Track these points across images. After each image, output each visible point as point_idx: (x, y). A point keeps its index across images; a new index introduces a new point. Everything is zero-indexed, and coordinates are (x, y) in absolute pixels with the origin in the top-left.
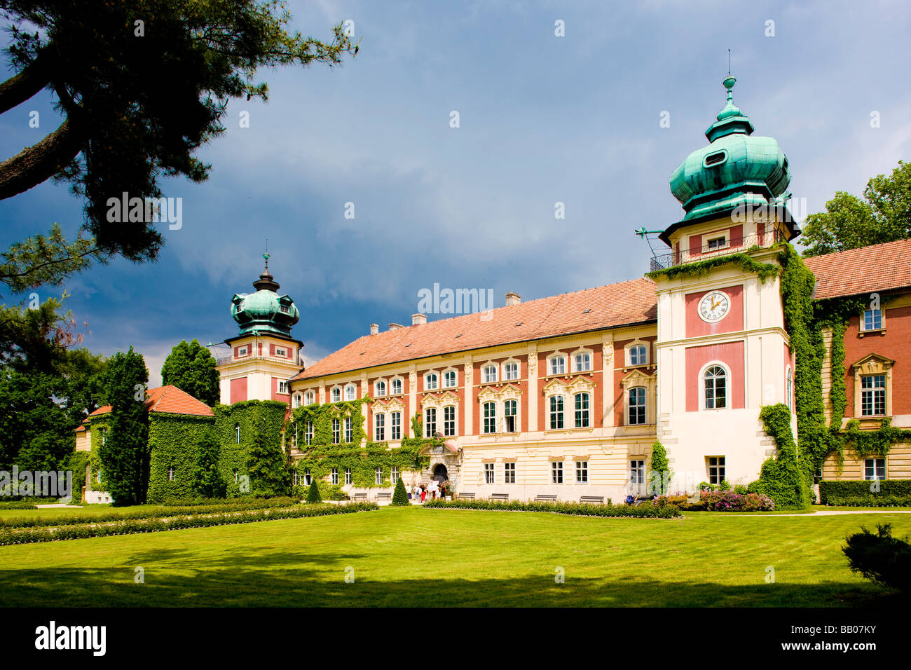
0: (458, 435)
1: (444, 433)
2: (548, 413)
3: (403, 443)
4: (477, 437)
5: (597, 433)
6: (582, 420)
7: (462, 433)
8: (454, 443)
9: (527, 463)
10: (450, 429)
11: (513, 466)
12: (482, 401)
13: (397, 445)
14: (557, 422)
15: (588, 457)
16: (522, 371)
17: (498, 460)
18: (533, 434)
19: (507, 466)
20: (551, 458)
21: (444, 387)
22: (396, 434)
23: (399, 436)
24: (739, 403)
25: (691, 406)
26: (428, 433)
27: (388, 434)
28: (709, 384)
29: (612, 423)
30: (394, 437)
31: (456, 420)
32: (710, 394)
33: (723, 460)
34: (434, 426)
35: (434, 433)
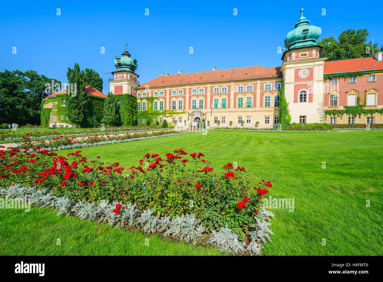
0: (204, 108)
1: (199, 108)
2: (237, 103)
4: (211, 109)
5: (255, 109)
7: (206, 108)
8: (203, 111)
9: (230, 118)
10: (201, 107)
11: (224, 118)
12: (214, 99)
13: (181, 111)
14: (240, 106)
15: (251, 116)
16: (228, 90)
17: (219, 116)
18: (232, 109)
19: (222, 118)
20: (238, 116)
21: (199, 93)
22: (180, 108)
23: (181, 108)
24: (311, 100)
25: (295, 101)
26: (193, 108)
27: (177, 107)
28: (301, 95)
29: (259, 106)
30: (179, 108)
31: (204, 104)
32: (301, 98)
33: (304, 117)
34: (195, 106)
35: (195, 108)
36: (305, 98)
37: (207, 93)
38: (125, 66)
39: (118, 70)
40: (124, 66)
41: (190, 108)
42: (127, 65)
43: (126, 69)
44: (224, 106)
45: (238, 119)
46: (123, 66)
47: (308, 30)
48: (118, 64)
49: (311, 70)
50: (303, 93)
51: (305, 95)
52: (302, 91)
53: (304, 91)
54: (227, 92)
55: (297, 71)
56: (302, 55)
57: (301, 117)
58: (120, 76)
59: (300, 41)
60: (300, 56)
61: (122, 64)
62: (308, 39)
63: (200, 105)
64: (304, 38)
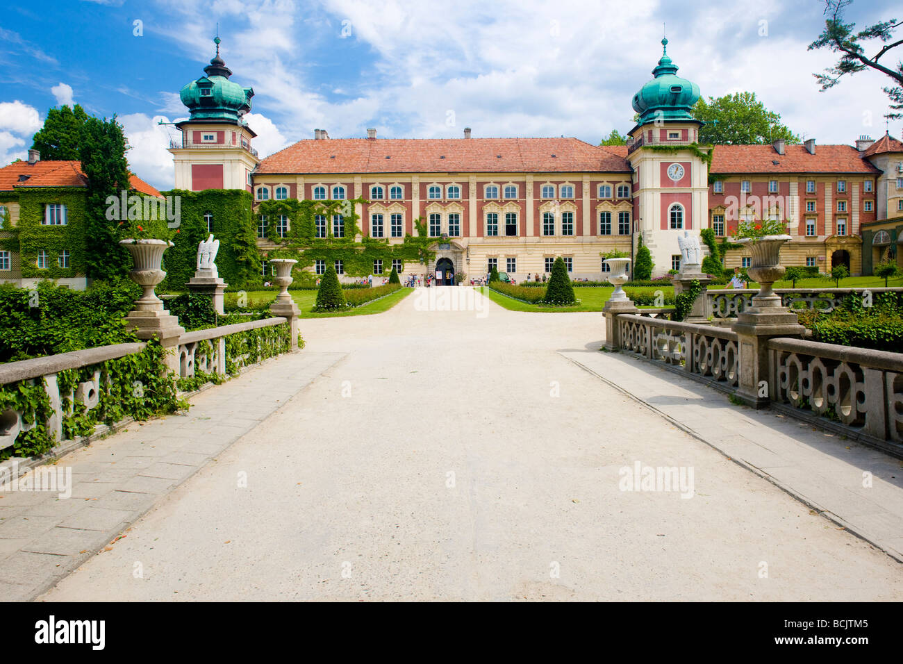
0: (462, 235)
1: (448, 234)
2: (542, 224)
3: (405, 241)
4: (481, 238)
5: (580, 239)
6: (567, 230)
7: (467, 234)
8: (461, 242)
9: (526, 259)
10: (454, 231)
11: (514, 260)
12: (486, 212)
13: (399, 241)
14: (549, 231)
15: (572, 255)
17: (500, 256)
18: (530, 237)
19: (509, 260)
20: (544, 255)
21: (447, 198)
22: (396, 231)
23: (399, 234)
24: (689, 226)
25: (664, 226)
27: (387, 231)
28: (673, 215)
29: (589, 234)
30: (393, 235)
31: (461, 225)
32: (673, 220)
34: (438, 228)
35: (438, 234)
36: (680, 220)
37: (468, 198)
38: (227, 108)
39: (200, 115)
40: (221, 108)
43: (227, 115)
44: (511, 231)
45: (544, 263)
46: (218, 105)
47: (679, 88)
48: (201, 98)
49: (688, 167)
50: (676, 211)
51: (680, 214)
52: (674, 207)
53: (678, 207)
54: (517, 197)
55: (664, 166)
56: (671, 134)
57: (673, 257)
58: (209, 134)
59: (666, 106)
60: (668, 136)
61: (216, 100)
62: (680, 106)
63: (451, 228)
64: (674, 102)
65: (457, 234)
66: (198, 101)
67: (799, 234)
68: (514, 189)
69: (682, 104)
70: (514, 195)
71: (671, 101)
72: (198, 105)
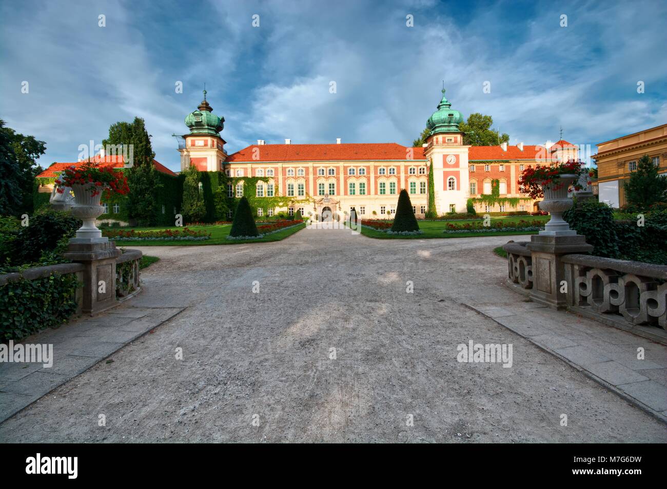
0: (336, 195)
1: (329, 194)
2: (379, 188)
3: (306, 198)
4: (346, 196)
6: (392, 192)
7: (339, 194)
8: (335, 198)
9: (371, 207)
11: (364, 208)
12: (348, 183)
13: (302, 198)
14: (383, 192)
16: (367, 172)
17: (357, 205)
18: (372, 195)
19: (361, 208)
20: (381, 205)
21: (328, 175)
22: (301, 193)
23: (303, 194)
24: (459, 188)
25: (445, 189)
26: (320, 194)
27: (296, 193)
28: (450, 183)
30: (299, 195)
31: (335, 189)
32: (450, 186)
33: (452, 205)
34: (323, 191)
35: (323, 194)
36: (453, 185)
37: (339, 175)
38: (209, 128)
39: (195, 132)
40: (206, 127)
41: (315, 194)
42: (211, 126)
44: (362, 192)
45: (380, 209)
46: (204, 126)
47: (452, 115)
48: (196, 122)
49: (457, 156)
50: (452, 181)
51: (453, 183)
52: (450, 179)
53: (452, 179)
54: (365, 174)
55: (445, 157)
57: (450, 205)
58: (199, 141)
59: (445, 124)
60: (447, 140)
61: (203, 123)
62: (452, 124)
63: (330, 191)
64: (450, 122)
65: (333, 194)
66: (194, 123)
67: (516, 193)
68: (364, 170)
69: (453, 123)
70: (363, 173)
71: (448, 121)
72: (193, 126)
